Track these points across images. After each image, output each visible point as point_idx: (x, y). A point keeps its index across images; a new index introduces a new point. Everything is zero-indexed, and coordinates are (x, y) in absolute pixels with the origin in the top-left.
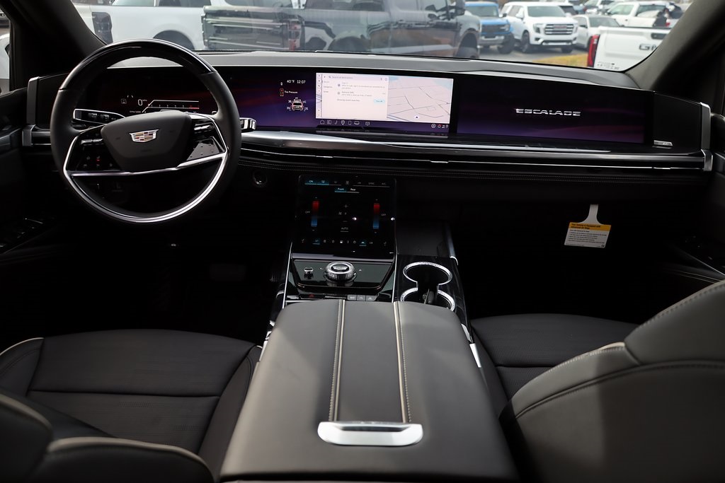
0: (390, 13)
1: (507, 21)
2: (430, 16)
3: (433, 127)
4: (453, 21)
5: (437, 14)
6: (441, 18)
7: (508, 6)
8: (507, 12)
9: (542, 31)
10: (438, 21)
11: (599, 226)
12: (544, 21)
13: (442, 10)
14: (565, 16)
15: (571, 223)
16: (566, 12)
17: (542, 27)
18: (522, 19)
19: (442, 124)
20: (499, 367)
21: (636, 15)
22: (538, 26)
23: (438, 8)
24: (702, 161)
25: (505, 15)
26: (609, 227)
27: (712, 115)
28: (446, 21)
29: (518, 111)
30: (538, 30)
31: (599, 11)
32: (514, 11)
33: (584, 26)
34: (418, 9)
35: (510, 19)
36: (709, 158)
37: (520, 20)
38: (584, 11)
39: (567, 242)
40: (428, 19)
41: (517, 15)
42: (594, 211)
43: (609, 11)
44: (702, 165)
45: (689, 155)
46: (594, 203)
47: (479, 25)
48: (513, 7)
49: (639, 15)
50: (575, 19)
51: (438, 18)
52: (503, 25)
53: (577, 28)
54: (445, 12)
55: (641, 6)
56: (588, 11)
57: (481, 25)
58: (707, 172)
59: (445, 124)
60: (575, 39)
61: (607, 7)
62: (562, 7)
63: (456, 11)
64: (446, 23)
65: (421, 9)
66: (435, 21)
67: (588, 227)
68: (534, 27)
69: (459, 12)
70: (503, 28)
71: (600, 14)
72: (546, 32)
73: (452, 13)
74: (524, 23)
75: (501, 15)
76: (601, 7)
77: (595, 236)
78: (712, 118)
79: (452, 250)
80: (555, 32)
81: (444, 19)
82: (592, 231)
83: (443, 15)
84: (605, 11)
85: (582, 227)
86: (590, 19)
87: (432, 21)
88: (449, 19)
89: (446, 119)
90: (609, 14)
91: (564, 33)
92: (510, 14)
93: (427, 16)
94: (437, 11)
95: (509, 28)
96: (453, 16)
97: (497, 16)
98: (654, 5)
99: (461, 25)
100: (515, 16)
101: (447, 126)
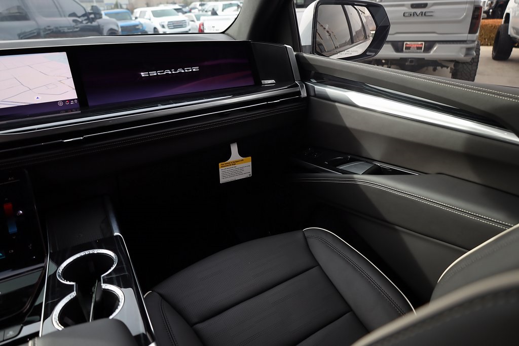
0: (36, 22)
1: (139, 22)
2: (74, 21)
3: (61, 104)
4: (94, 24)
5: (80, 20)
6: (84, 22)
7: (137, 12)
8: (138, 15)
9: (166, 26)
10: (82, 25)
11: (243, 160)
12: (165, 20)
13: (83, 16)
14: (178, 15)
15: (220, 164)
16: (178, 12)
17: (166, 24)
18: (150, 20)
19: (69, 101)
20: (195, 326)
21: (223, 11)
22: (163, 24)
23: (79, 14)
24: (298, 90)
25: (136, 18)
26: (250, 158)
27: (295, 53)
28: (89, 24)
29: (143, 74)
30: (163, 27)
31: (199, 10)
32: (142, 14)
33: (193, 21)
34: (61, 16)
35: (141, 20)
36: (302, 87)
37: (149, 21)
38: (190, 11)
39: (222, 180)
40: (74, 24)
41: (145, 17)
42: (234, 148)
43: (206, 10)
44: (299, 93)
45: (288, 88)
46: (233, 142)
47: (118, 26)
48: (141, 12)
49: (224, 10)
50: (186, 16)
51: (81, 22)
52: (138, 25)
53: (189, 23)
54: (86, 18)
55: (224, 5)
56: (193, 11)
57: (119, 26)
58: (304, 98)
59: (74, 100)
60: (190, 30)
61: (203, 7)
62: (176, 9)
63: (95, 16)
64: (89, 26)
65: (65, 16)
66: (80, 25)
67: (234, 163)
68: (160, 25)
69: (98, 16)
70: (137, 27)
71: (201, 12)
72: (169, 27)
73: (92, 18)
74: (152, 22)
75: (134, 18)
76: (200, 8)
77: (242, 169)
78: (296, 55)
79: (115, 226)
80: (175, 27)
81: (87, 23)
82: (238, 166)
83: (85, 20)
84: (203, 11)
85: (230, 164)
86: (195, 16)
87: (76, 25)
88: (91, 23)
89: (72, 94)
90: (206, 11)
91: (181, 26)
92: (140, 17)
93: (71, 22)
94: (79, 17)
95: (142, 27)
96: (93, 20)
97: (131, 19)
98: (231, 4)
99: (103, 26)
100: (144, 18)
101: (76, 101)
